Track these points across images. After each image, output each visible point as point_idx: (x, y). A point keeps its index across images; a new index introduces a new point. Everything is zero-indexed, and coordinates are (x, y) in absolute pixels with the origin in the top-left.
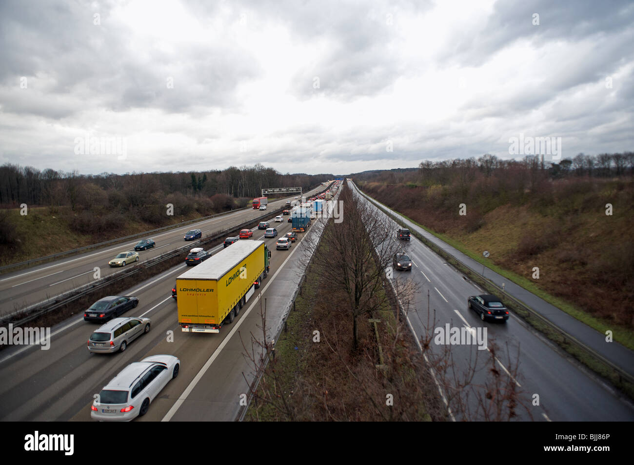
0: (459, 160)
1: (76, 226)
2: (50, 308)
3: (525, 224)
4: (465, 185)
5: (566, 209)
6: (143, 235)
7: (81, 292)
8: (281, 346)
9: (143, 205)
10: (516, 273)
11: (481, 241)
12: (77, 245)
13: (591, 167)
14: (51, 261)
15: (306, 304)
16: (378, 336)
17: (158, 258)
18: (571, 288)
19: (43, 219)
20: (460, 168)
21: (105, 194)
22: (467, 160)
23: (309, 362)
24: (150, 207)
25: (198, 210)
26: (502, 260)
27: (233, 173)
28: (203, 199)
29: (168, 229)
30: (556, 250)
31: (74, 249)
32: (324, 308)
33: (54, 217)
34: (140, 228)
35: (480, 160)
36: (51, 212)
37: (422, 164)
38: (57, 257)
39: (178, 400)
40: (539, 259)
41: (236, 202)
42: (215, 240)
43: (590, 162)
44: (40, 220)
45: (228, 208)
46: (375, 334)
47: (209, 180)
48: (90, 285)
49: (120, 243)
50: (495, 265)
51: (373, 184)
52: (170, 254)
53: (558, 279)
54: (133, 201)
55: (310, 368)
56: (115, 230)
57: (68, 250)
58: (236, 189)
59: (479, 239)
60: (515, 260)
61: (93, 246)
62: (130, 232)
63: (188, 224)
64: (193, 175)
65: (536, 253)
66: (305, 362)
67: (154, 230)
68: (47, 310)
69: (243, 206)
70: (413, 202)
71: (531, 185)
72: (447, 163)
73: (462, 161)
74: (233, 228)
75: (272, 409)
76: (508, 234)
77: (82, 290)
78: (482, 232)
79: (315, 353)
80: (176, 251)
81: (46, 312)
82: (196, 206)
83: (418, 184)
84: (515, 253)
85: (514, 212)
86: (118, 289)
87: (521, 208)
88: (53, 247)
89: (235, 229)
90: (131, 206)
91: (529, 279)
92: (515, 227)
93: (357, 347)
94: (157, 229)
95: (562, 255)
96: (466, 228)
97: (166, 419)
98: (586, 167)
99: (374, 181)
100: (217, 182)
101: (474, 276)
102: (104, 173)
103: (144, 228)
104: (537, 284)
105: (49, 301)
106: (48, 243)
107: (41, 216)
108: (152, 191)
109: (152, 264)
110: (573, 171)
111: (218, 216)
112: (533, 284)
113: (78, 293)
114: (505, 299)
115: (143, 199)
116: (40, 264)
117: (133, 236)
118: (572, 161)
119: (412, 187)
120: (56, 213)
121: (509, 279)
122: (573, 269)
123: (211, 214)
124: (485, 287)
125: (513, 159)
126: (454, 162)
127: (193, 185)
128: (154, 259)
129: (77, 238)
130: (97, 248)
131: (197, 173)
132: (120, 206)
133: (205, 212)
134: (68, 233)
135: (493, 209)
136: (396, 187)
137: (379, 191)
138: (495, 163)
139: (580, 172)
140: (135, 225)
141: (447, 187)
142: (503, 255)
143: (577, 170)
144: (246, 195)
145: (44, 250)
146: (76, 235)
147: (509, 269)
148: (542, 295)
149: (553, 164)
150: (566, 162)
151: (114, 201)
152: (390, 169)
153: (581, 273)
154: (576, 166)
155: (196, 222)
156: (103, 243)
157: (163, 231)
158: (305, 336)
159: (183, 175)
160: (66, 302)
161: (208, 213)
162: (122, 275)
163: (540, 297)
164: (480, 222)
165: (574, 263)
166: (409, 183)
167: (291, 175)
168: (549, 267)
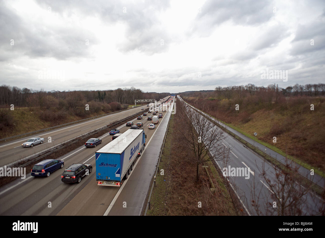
0: (235, 87)
1: (43, 117)
2: (37, 158)
3: (273, 119)
4: (240, 99)
5: (294, 112)
6: (76, 122)
7: (51, 151)
8: (157, 179)
9: (76, 107)
10: (270, 144)
11: (250, 127)
12: (43, 127)
13: (302, 91)
14: (31, 135)
15: (166, 158)
16: (208, 174)
17: (87, 134)
18: (299, 151)
19: (26, 113)
20: (236, 90)
21: (57, 101)
22: (239, 87)
23: (173, 187)
24: (79, 108)
25: (103, 110)
26: (262, 137)
27: (119, 91)
28: (105, 104)
29: (89, 120)
30: (290, 133)
31: (42, 129)
32: (176, 161)
33: (32, 113)
34: (75, 119)
35: (246, 86)
36: (30, 110)
37: (217, 88)
38: (34, 133)
39: (109, 206)
40: (281, 137)
41: (122, 106)
42: (114, 125)
43: (301, 88)
44: (24, 114)
45: (118, 109)
46: (207, 173)
47: (107, 95)
48: (55, 148)
49: (65, 126)
50: (259, 140)
51: (191, 98)
52: (92, 132)
53: (292, 147)
54: (71, 105)
55: (173, 190)
56: (62, 119)
57: (39, 130)
58: (121, 100)
59: (249, 126)
60: (269, 137)
61: (52, 128)
62: (69, 121)
63: (98, 117)
64: (99, 92)
65: (280, 134)
66: (170, 187)
67: (82, 120)
68: (35, 160)
69: (125, 108)
70: (213, 107)
71: (275, 99)
72: (229, 88)
73: (237, 87)
74: (123, 119)
75: (158, 211)
76: (264, 124)
77: (51, 150)
78: (250, 123)
79: (175, 183)
80: (96, 131)
81: (35, 161)
82: (102, 108)
83: (215, 98)
84: (269, 134)
85: (266, 113)
86: (69, 150)
87: (270, 111)
88: (31, 128)
89: (124, 120)
90: (70, 107)
91: (277, 147)
92: (268, 121)
93: (199, 180)
94: (83, 120)
95: (294, 135)
96: (242, 121)
97: (106, 214)
98: (299, 91)
99: (192, 97)
100: (111, 96)
101: (249, 145)
102: (53, 91)
103: (76, 119)
104: (282, 149)
105: (35, 155)
106: (29, 126)
107: (25, 112)
108: (81, 100)
109: (85, 137)
110: (293, 93)
111: (113, 113)
112: (279, 149)
113: (50, 152)
114: (267, 157)
115: (76, 104)
116: (26, 137)
117: (71, 123)
118: (293, 87)
119: (212, 100)
120: (33, 110)
121: (267, 147)
122: (300, 142)
123: (110, 112)
124: (255, 151)
125: (263, 86)
126: (233, 87)
127: (99, 97)
128: (85, 135)
129: (44, 124)
130: (54, 129)
131: (101, 91)
132: (64, 108)
133: (107, 111)
134: (39, 121)
135: (256, 111)
136: (203, 100)
137: (194, 101)
138: (254, 88)
139: (296, 93)
140: (72, 117)
141: (230, 100)
142: (262, 135)
143: (295, 92)
144: (126, 103)
145: (27, 129)
146: (42, 122)
147: (266, 142)
148: (284, 155)
149: (283, 89)
150: (290, 88)
151: (61, 105)
152: (199, 91)
153: (304, 144)
154: (294, 90)
155: (102, 116)
156: (57, 126)
157: (86, 120)
158: (168, 174)
159: (93, 92)
160: (44, 156)
161: (108, 112)
162: (70, 142)
163: (284, 156)
164: (249, 118)
165: (300, 139)
166: (211, 98)
167: (149, 93)
168: (287, 141)
